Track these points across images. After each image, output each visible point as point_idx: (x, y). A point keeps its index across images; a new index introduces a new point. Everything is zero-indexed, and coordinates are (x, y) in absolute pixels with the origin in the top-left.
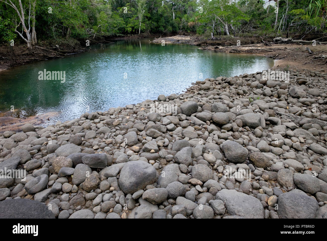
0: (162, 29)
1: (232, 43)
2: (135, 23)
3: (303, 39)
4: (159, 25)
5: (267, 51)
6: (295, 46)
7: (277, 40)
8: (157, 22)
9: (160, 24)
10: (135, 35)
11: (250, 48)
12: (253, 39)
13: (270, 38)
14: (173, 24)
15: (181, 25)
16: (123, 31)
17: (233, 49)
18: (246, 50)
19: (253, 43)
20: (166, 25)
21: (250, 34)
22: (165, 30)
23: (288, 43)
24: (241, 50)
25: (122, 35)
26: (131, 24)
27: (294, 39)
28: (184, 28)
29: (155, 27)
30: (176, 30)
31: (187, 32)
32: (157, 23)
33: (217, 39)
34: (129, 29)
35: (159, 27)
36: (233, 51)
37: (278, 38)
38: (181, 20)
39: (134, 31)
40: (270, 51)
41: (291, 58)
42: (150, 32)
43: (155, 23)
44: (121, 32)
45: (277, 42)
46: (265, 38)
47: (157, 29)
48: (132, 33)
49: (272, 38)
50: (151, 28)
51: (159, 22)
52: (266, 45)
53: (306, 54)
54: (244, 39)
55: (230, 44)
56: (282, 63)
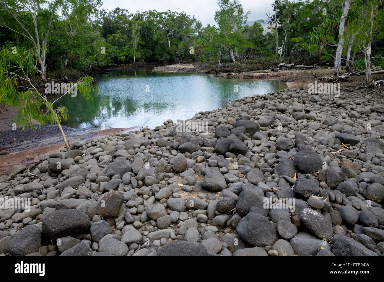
0: (158, 57)
1: (240, 70)
2: (129, 51)
3: (304, 65)
4: (154, 53)
5: (277, 76)
6: (298, 71)
7: (281, 66)
8: (153, 49)
9: (156, 52)
10: (130, 64)
11: (261, 74)
12: (258, 65)
13: (274, 64)
14: (170, 52)
15: (178, 53)
16: (116, 60)
17: (246, 75)
18: (258, 75)
19: (259, 69)
20: (163, 52)
21: (255, 61)
22: (161, 58)
23: (291, 69)
24: (254, 76)
25: (115, 65)
26: (124, 52)
27: (296, 65)
28: (181, 56)
29: (151, 55)
30: (173, 58)
31: (185, 60)
32: (153, 51)
33: (224, 67)
34: (123, 58)
35: (155, 55)
36: (246, 77)
37: (282, 64)
38: (177, 47)
39: (128, 60)
40: (279, 76)
41: (300, 80)
42: (145, 61)
43: (150, 51)
44: (113, 61)
45: (281, 67)
46: (270, 64)
47: (152, 57)
48: (126, 62)
49: (276, 64)
50: (147, 57)
51: (154, 49)
52: (273, 71)
53: (311, 77)
54: (250, 66)
55: (239, 70)
56: (295, 85)
